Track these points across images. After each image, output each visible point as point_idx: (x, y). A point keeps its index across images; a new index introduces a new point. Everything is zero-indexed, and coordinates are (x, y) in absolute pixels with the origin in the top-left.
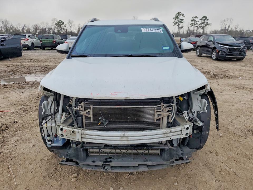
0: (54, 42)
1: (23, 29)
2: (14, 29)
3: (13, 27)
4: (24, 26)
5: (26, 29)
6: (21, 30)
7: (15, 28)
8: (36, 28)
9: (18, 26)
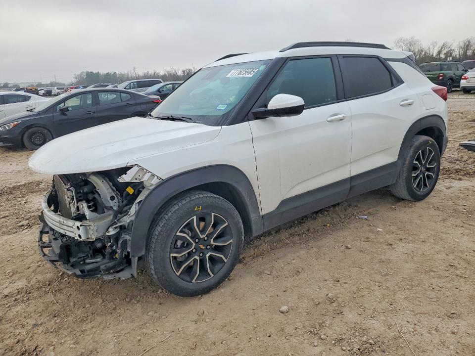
0: (441, 78)
1: (439, 52)
2: (423, 53)
3: (422, 51)
4: (444, 46)
5: (446, 50)
6: (435, 55)
7: (425, 53)
8: (467, 46)
9: (431, 47)
